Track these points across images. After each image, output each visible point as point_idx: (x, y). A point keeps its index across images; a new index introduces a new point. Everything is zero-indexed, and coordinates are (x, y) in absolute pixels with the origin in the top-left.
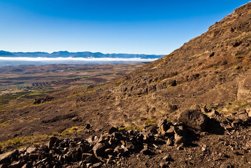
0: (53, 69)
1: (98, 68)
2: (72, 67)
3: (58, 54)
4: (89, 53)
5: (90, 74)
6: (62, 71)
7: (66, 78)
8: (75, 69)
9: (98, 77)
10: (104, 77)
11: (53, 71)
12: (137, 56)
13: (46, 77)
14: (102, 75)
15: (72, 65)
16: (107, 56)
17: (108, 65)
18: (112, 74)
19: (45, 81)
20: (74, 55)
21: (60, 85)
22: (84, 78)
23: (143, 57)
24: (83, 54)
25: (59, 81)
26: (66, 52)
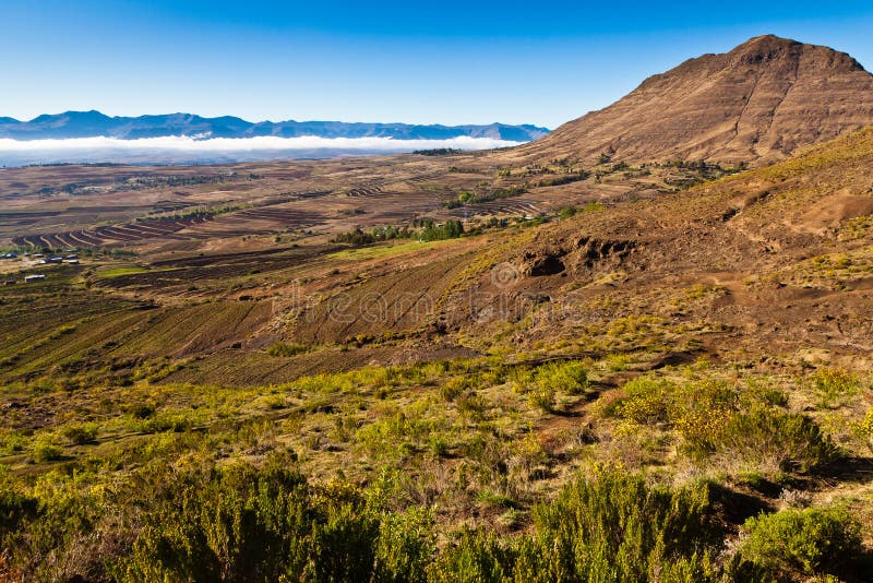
0: (63, 183)
1: (252, 176)
2: (145, 174)
3: (60, 124)
4: (190, 119)
5: (239, 195)
6: (109, 188)
7: (146, 213)
8: (161, 181)
9: (281, 206)
10: (306, 205)
11: (68, 189)
12: (379, 130)
13: (59, 213)
14: (294, 200)
15: (138, 165)
16: (265, 129)
17: (285, 163)
18: (328, 193)
19: (64, 228)
20: (129, 127)
21: (141, 242)
22: (227, 210)
23: (400, 132)
24: (169, 122)
25: (128, 226)
26: (94, 115)
